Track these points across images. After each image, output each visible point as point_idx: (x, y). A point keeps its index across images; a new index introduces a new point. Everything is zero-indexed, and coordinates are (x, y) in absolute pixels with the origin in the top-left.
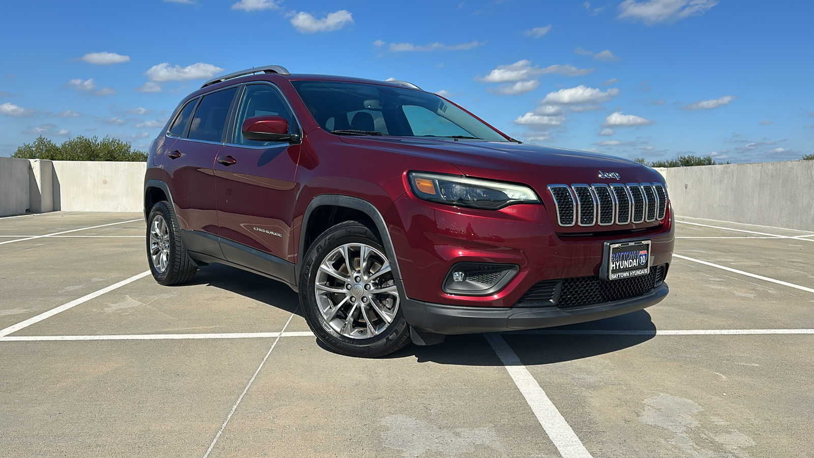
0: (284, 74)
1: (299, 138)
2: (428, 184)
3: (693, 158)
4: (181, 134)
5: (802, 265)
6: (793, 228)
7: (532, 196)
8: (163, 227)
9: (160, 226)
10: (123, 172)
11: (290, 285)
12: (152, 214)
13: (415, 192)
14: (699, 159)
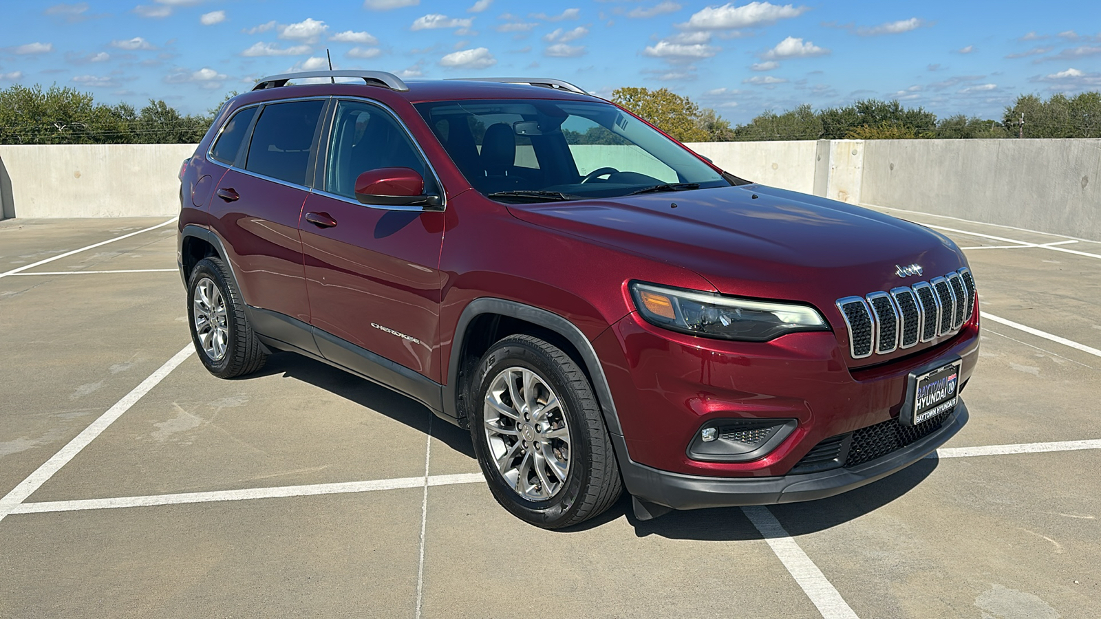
0: (400, 89)
1: (440, 201)
2: (665, 303)
3: (874, 102)
4: (234, 161)
5: (1075, 303)
6: (1039, 231)
7: (815, 319)
8: (214, 295)
9: (209, 293)
10: (102, 160)
11: (431, 409)
12: (194, 275)
13: (642, 314)
14: (882, 103)
